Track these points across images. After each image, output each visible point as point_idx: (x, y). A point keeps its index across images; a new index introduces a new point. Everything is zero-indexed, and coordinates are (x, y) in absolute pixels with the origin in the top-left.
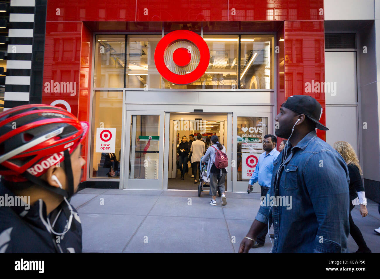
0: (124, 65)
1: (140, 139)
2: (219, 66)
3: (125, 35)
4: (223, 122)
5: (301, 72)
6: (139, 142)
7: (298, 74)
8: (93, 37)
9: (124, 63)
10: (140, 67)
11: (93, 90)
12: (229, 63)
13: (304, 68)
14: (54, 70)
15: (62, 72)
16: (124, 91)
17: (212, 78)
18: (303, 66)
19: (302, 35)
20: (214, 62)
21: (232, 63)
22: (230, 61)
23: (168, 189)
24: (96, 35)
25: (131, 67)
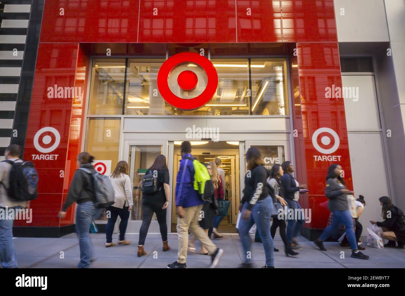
0: (122, 97)
1: (139, 173)
2: (227, 98)
3: (125, 59)
4: (234, 156)
5: (315, 110)
6: (137, 176)
7: (312, 112)
8: (89, 61)
9: (123, 95)
10: (141, 99)
11: (87, 118)
12: (238, 95)
13: (319, 106)
14: (43, 109)
15: (52, 112)
16: (122, 119)
17: (219, 112)
18: (317, 104)
19: (314, 73)
20: (222, 94)
21: (242, 95)
22: (239, 93)
23: (171, 232)
24: (94, 59)
25: (131, 99)
